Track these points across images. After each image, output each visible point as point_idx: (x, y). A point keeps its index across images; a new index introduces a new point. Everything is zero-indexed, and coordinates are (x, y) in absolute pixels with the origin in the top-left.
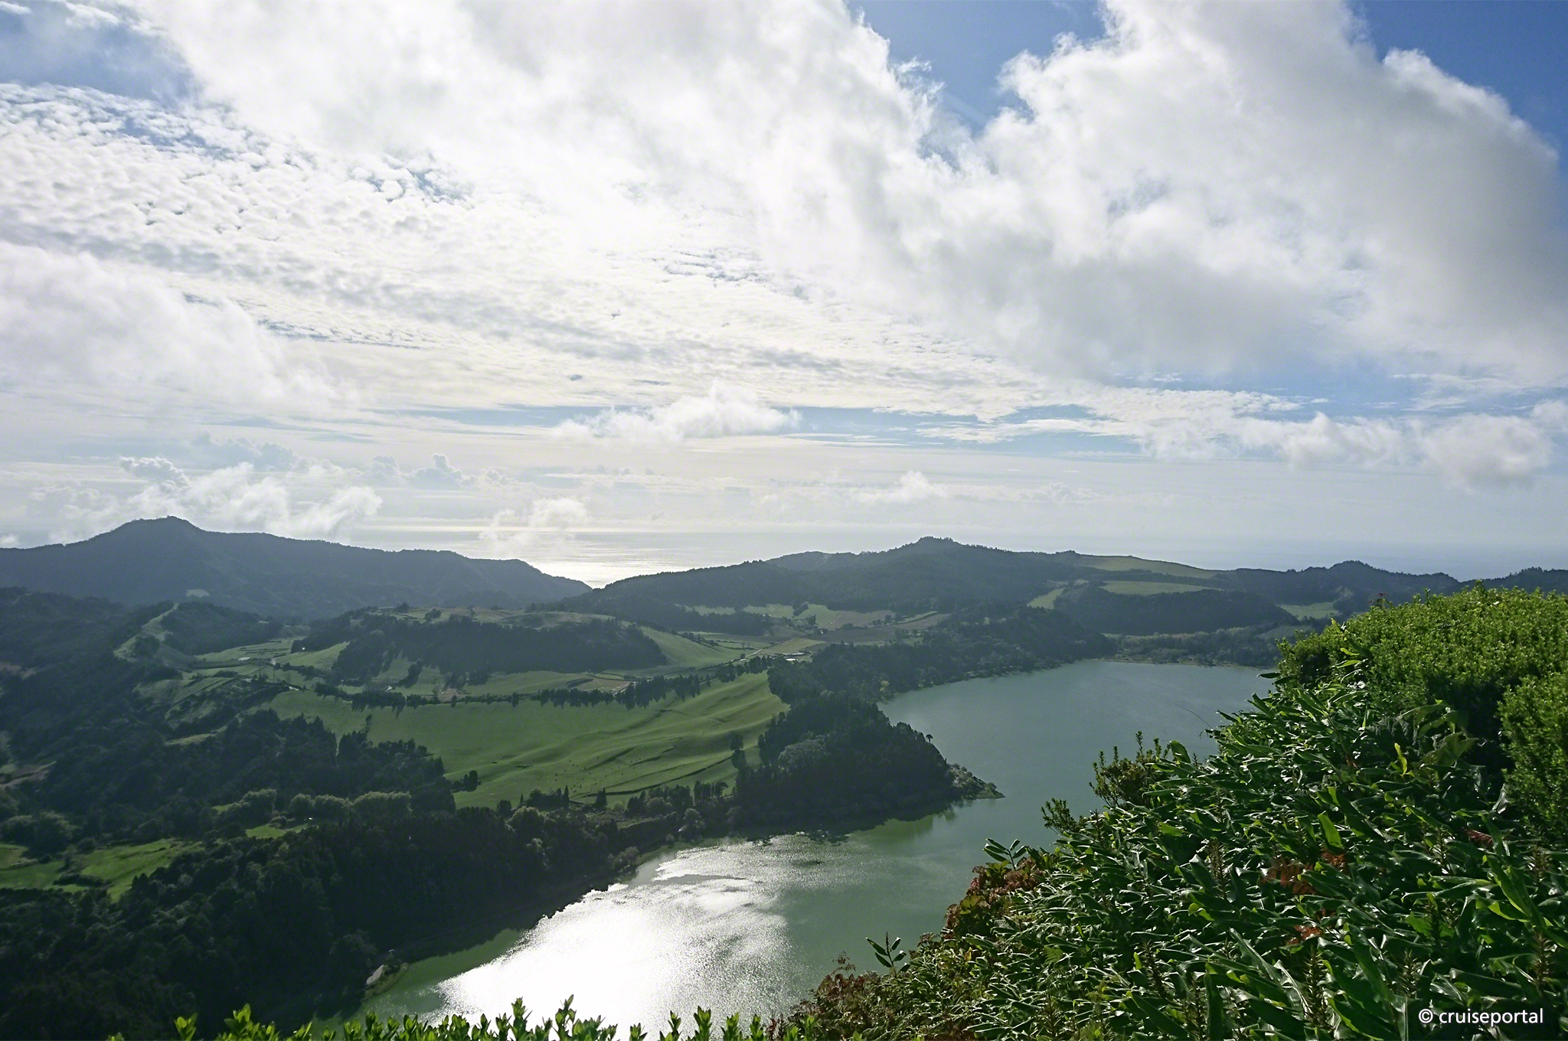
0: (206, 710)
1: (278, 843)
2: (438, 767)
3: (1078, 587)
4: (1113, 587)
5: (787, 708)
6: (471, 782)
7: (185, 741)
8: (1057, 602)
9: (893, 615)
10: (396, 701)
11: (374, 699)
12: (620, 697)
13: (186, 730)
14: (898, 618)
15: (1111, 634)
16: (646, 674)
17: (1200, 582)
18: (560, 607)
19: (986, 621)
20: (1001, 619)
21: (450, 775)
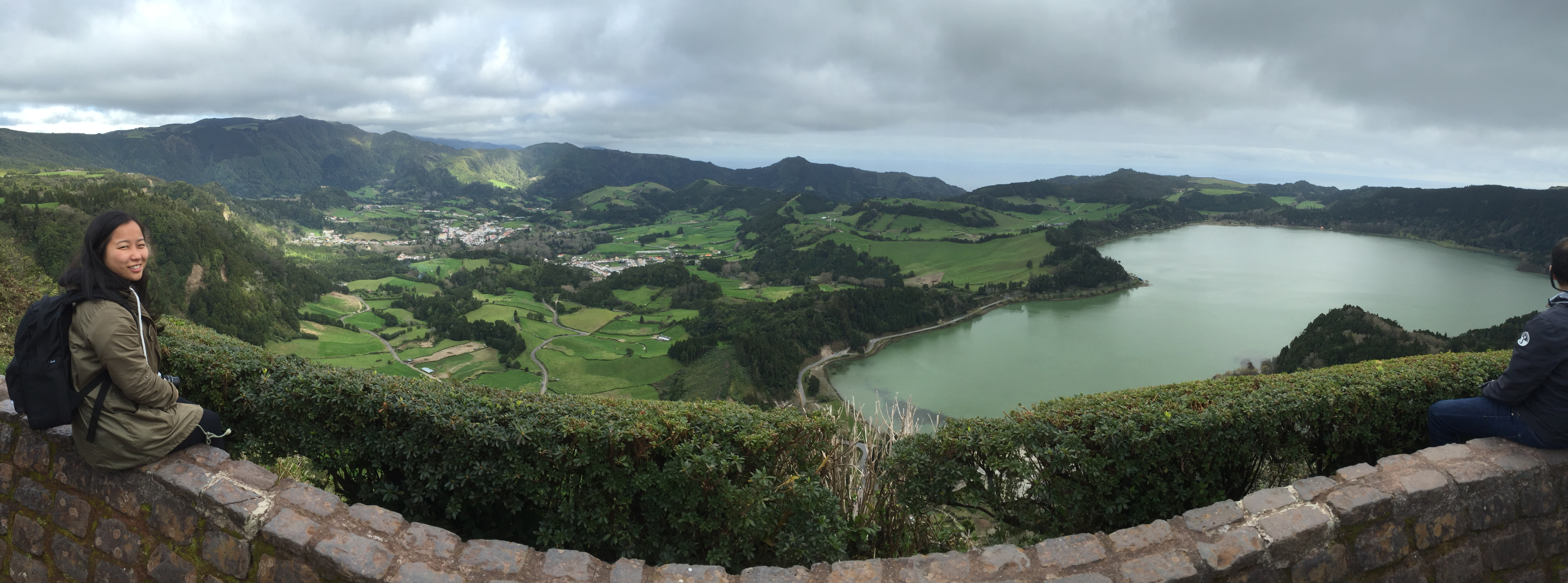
0: (808, 238)
2: (897, 269)
3: (1190, 192)
4: (1206, 191)
5: (1053, 249)
6: (912, 275)
7: (801, 249)
8: (1181, 199)
9: (1105, 205)
10: (880, 239)
11: (871, 237)
12: (977, 242)
13: (802, 245)
14: (1108, 207)
15: (1203, 213)
16: (989, 232)
17: (1241, 189)
18: (952, 200)
19: (1147, 208)
20: (1155, 207)
21: (902, 273)
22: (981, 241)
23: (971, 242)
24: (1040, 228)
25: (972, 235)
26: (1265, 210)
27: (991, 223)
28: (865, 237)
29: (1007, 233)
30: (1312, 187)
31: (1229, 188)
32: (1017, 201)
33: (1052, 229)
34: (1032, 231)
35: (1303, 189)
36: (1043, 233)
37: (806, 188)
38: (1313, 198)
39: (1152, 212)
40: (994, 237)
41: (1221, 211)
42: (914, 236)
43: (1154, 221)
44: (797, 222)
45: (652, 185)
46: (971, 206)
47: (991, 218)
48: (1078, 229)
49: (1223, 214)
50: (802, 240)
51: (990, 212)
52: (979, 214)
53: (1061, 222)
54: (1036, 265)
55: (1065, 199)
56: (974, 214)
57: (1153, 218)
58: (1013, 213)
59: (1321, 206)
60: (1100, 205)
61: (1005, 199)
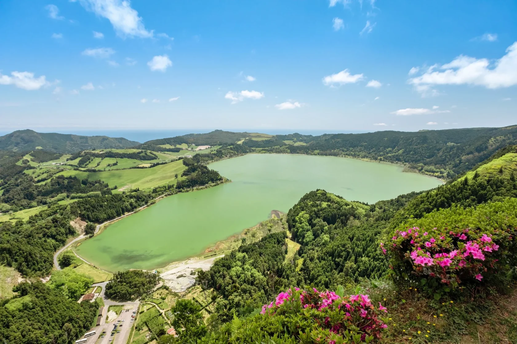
2: (107, 186)
3: (247, 139)
4: (254, 139)
5: (187, 168)
8: (243, 142)
10: (95, 171)
11: (89, 171)
12: (149, 167)
14: (211, 147)
15: (253, 148)
16: (155, 162)
17: (270, 137)
18: (133, 148)
19: (229, 147)
20: (232, 146)
21: (110, 187)
22: (151, 167)
23: (146, 168)
24: (180, 159)
25: (147, 164)
26: (280, 147)
27: (155, 158)
28: (85, 171)
29: (164, 162)
30: (301, 136)
31: (264, 137)
32: (168, 146)
33: (186, 158)
34: (176, 160)
35: (297, 136)
36: (181, 161)
37: (37, 148)
38: (301, 141)
39: (231, 149)
40: (158, 164)
41: (261, 147)
42: (115, 167)
43: (232, 153)
44: (34, 168)
46: (144, 150)
47: (155, 155)
48: (197, 157)
49: (261, 149)
50: (40, 178)
51: (154, 153)
52: (148, 154)
53: (190, 155)
54: (179, 176)
55: (190, 145)
56: (146, 154)
57: (232, 151)
58: (166, 152)
59: (305, 144)
60: (207, 147)
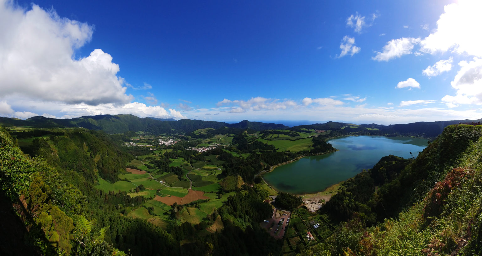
0: (251, 140)
1: (259, 155)
2: (275, 148)
5: (314, 143)
6: (278, 149)
10: (270, 140)
11: (268, 140)
16: (297, 138)
18: (287, 129)
19: (336, 131)
20: (338, 131)
22: (295, 140)
23: (293, 140)
25: (293, 138)
27: (298, 135)
28: (266, 140)
29: (302, 138)
32: (305, 129)
33: (315, 137)
34: (309, 138)
36: (312, 138)
40: (300, 139)
42: (278, 139)
43: (338, 134)
44: (248, 136)
45: (210, 128)
46: (292, 131)
47: (298, 134)
48: (319, 137)
49: (354, 133)
50: (250, 141)
52: (294, 133)
53: (316, 135)
54: (311, 146)
55: (316, 130)
56: (293, 133)
58: (304, 133)
60: (325, 131)
61: (301, 129)
